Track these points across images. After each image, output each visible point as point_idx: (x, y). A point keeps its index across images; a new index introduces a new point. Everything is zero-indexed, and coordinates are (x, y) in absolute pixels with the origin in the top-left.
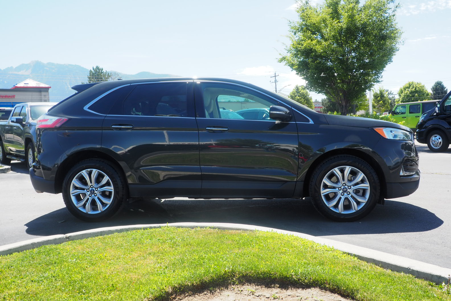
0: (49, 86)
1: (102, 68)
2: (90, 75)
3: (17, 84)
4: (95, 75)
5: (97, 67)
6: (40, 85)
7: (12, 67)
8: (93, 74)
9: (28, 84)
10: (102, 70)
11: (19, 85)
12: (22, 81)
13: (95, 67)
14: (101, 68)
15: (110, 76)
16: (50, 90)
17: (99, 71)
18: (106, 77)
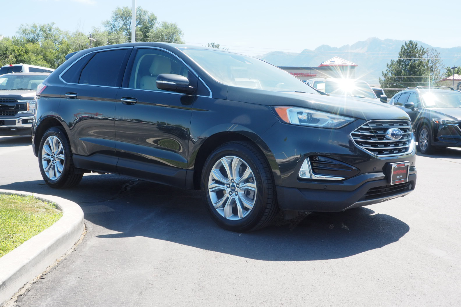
0: (356, 64)
1: (417, 43)
2: (401, 52)
3: (323, 62)
4: (407, 51)
5: (411, 42)
6: (346, 63)
7: (348, 45)
8: (405, 50)
9: (334, 62)
10: (416, 45)
11: (324, 64)
12: (329, 59)
13: (408, 42)
14: (415, 43)
15: (425, 52)
16: (356, 67)
17: (413, 47)
18: (421, 53)
